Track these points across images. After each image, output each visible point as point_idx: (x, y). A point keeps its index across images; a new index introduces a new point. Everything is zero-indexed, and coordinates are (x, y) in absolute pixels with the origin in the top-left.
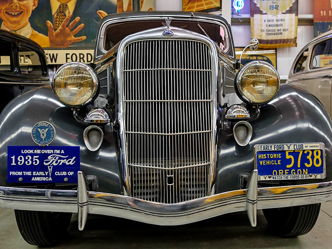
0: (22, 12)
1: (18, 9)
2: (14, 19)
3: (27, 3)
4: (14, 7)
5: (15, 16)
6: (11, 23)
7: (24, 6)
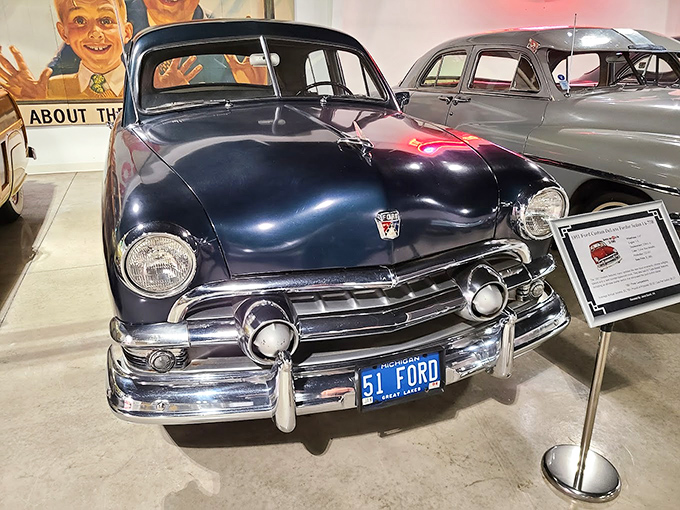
0: (110, 46)
1: (103, 42)
2: (99, 56)
3: (117, 32)
4: (96, 38)
5: (99, 51)
6: (94, 62)
7: (112, 37)
